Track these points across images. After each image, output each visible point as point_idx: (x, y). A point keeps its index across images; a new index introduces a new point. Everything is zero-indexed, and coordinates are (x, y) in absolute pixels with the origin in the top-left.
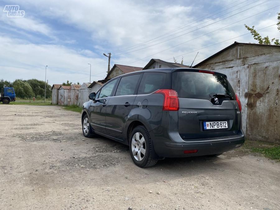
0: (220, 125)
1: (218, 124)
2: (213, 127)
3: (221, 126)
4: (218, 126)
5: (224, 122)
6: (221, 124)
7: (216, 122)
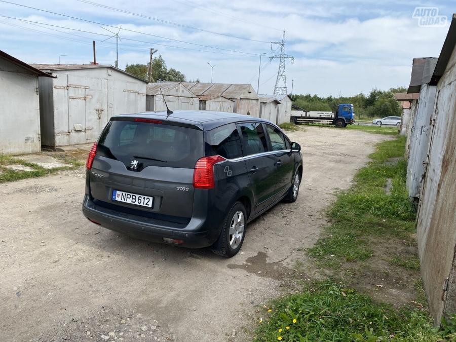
0: (137, 199)
1: (134, 197)
2: (124, 200)
3: (140, 202)
4: (134, 200)
5: (146, 197)
6: (140, 198)
7: (131, 195)
